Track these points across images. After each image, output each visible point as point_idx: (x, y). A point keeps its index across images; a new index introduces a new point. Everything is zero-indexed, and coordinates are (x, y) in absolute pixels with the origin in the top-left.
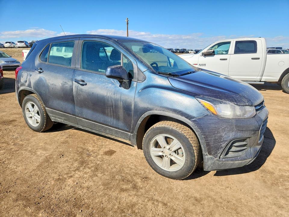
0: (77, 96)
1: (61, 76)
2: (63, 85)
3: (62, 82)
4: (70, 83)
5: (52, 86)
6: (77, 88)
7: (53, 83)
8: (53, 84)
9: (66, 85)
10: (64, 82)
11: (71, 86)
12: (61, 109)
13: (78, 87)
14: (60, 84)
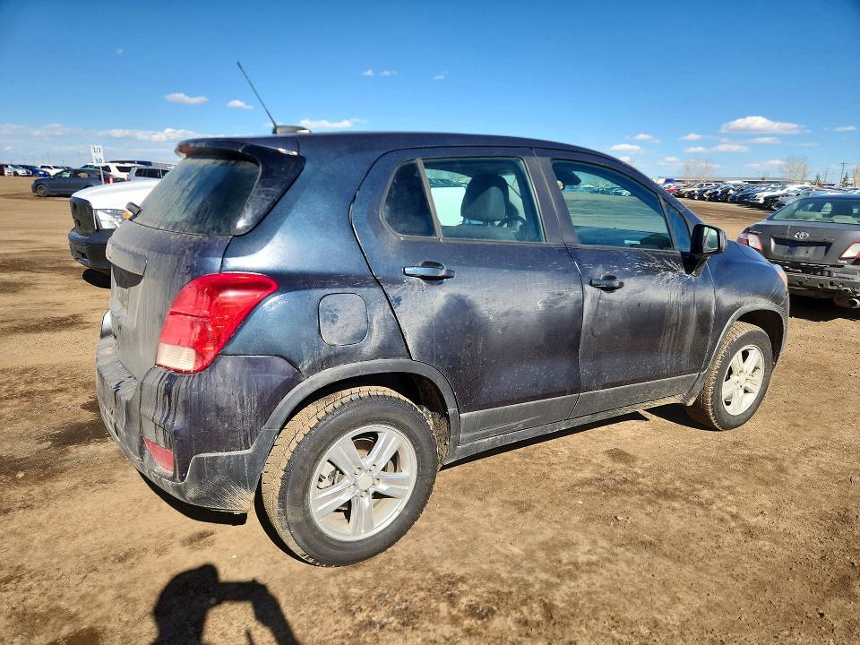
0: (592, 329)
1: (540, 275)
2: (550, 305)
3: (545, 297)
4: (575, 293)
5: (504, 321)
6: (597, 301)
7: (507, 308)
8: (506, 314)
9: (563, 303)
10: (554, 293)
11: (578, 302)
12: (534, 391)
13: (599, 299)
14: (540, 305)
